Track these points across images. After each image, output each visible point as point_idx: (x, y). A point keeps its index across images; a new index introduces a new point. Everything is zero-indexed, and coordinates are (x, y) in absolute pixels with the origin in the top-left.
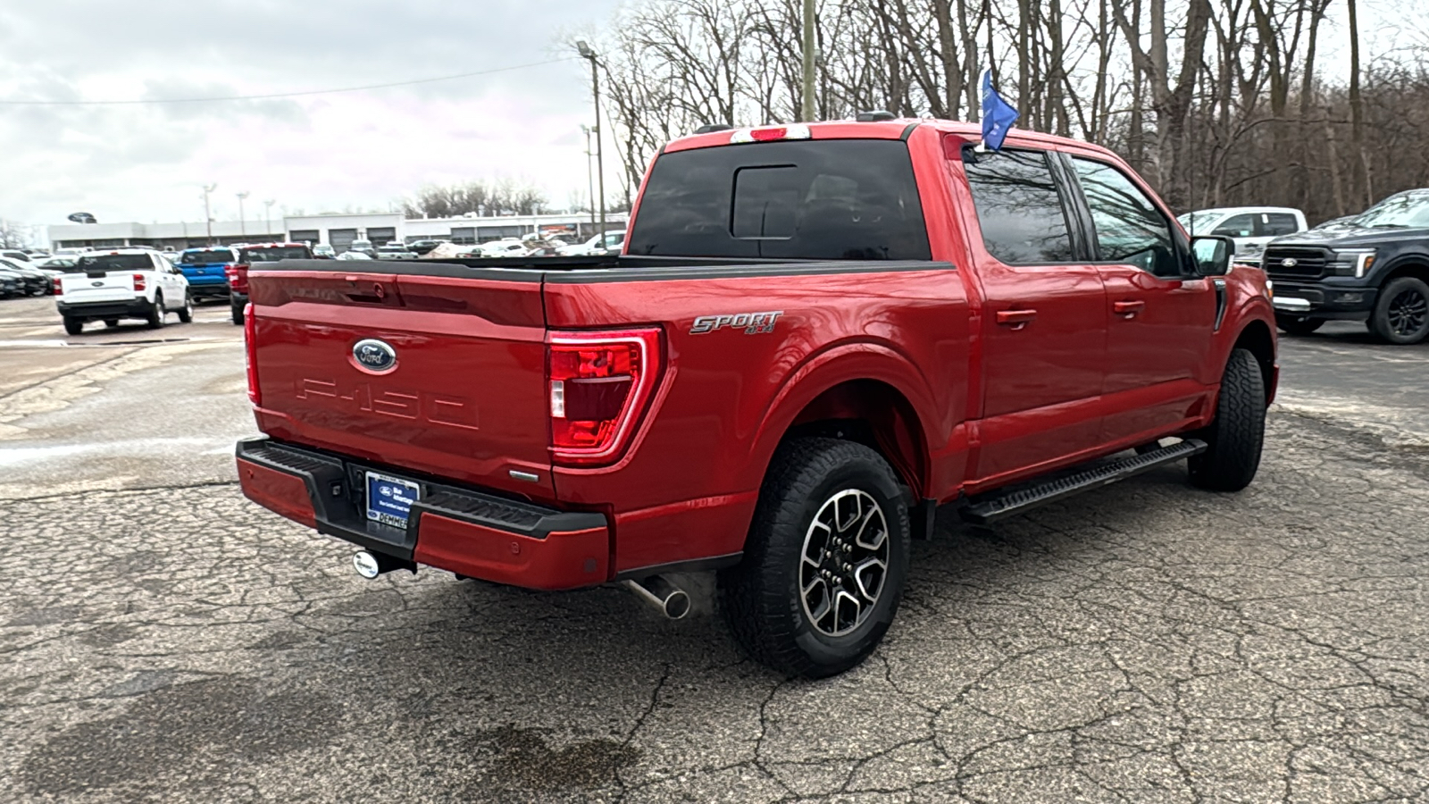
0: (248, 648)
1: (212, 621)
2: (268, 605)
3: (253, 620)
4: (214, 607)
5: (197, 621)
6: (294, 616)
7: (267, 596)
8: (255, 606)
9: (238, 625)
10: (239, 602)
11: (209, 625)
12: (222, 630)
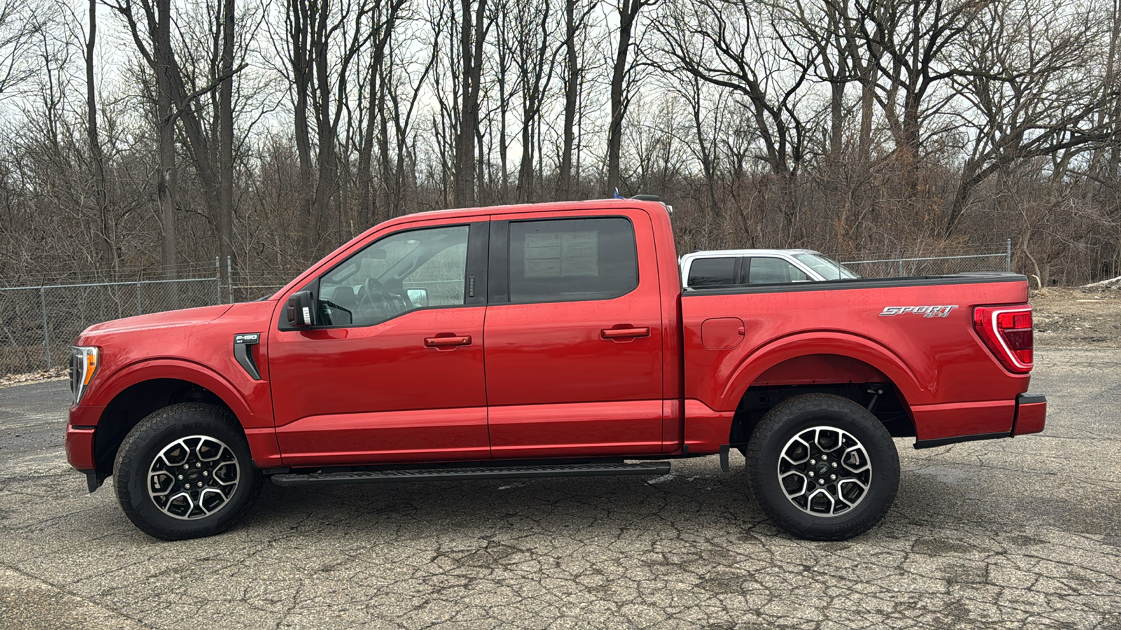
0: (1050, 543)
1: (1069, 568)
2: (1019, 569)
3: (1037, 559)
4: (1065, 581)
5: (1082, 572)
6: (1004, 553)
7: (1015, 577)
8: (1029, 571)
9: (1050, 558)
10: (1041, 580)
11: (1072, 564)
12: (1063, 559)
